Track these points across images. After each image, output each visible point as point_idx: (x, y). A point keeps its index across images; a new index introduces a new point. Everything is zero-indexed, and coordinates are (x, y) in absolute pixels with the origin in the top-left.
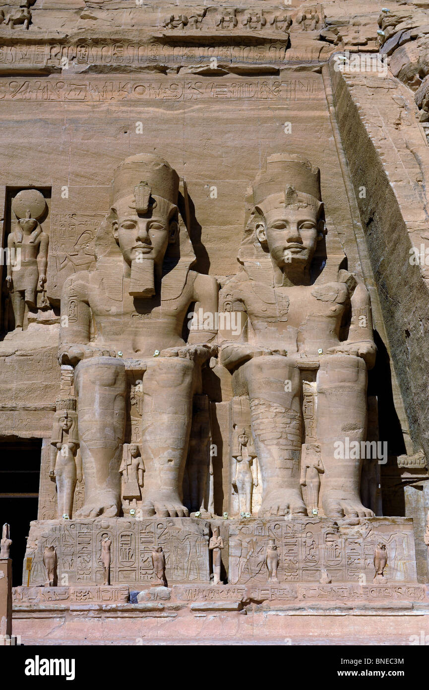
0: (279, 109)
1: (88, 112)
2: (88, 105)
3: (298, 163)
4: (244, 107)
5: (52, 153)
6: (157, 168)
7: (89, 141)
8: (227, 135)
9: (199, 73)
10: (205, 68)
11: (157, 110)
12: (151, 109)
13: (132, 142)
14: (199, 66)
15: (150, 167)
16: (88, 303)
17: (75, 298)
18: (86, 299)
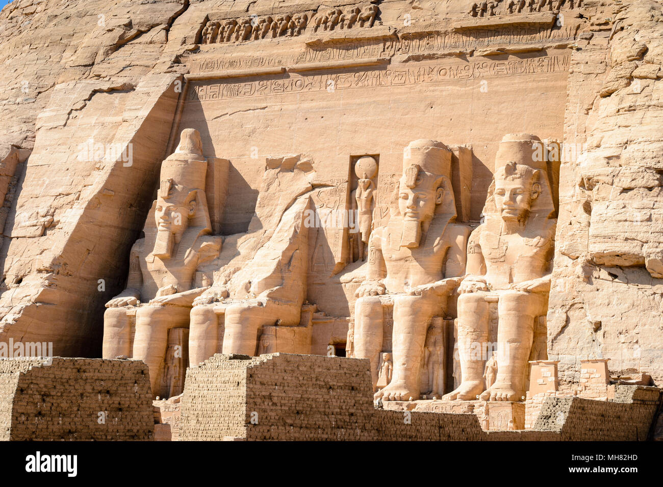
0: (541, 81)
1: (407, 93)
2: (407, 88)
3: (520, 143)
4: (516, 81)
5: (381, 127)
6: (427, 151)
7: (407, 116)
8: (502, 105)
9: (484, 56)
10: (489, 52)
11: (454, 88)
12: (450, 87)
13: (436, 115)
14: (485, 50)
15: (422, 150)
16: (381, 251)
17: (374, 247)
18: (380, 248)
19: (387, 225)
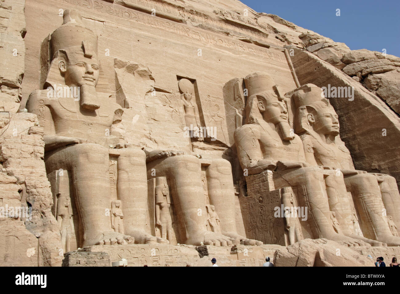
1: (202, 46)
2: (202, 43)
5: (192, 63)
9: (242, 40)
11: (229, 53)
13: (223, 66)
14: (241, 37)
16: (259, 140)
17: (254, 137)
18: (259, 138)
19: (258, 124)
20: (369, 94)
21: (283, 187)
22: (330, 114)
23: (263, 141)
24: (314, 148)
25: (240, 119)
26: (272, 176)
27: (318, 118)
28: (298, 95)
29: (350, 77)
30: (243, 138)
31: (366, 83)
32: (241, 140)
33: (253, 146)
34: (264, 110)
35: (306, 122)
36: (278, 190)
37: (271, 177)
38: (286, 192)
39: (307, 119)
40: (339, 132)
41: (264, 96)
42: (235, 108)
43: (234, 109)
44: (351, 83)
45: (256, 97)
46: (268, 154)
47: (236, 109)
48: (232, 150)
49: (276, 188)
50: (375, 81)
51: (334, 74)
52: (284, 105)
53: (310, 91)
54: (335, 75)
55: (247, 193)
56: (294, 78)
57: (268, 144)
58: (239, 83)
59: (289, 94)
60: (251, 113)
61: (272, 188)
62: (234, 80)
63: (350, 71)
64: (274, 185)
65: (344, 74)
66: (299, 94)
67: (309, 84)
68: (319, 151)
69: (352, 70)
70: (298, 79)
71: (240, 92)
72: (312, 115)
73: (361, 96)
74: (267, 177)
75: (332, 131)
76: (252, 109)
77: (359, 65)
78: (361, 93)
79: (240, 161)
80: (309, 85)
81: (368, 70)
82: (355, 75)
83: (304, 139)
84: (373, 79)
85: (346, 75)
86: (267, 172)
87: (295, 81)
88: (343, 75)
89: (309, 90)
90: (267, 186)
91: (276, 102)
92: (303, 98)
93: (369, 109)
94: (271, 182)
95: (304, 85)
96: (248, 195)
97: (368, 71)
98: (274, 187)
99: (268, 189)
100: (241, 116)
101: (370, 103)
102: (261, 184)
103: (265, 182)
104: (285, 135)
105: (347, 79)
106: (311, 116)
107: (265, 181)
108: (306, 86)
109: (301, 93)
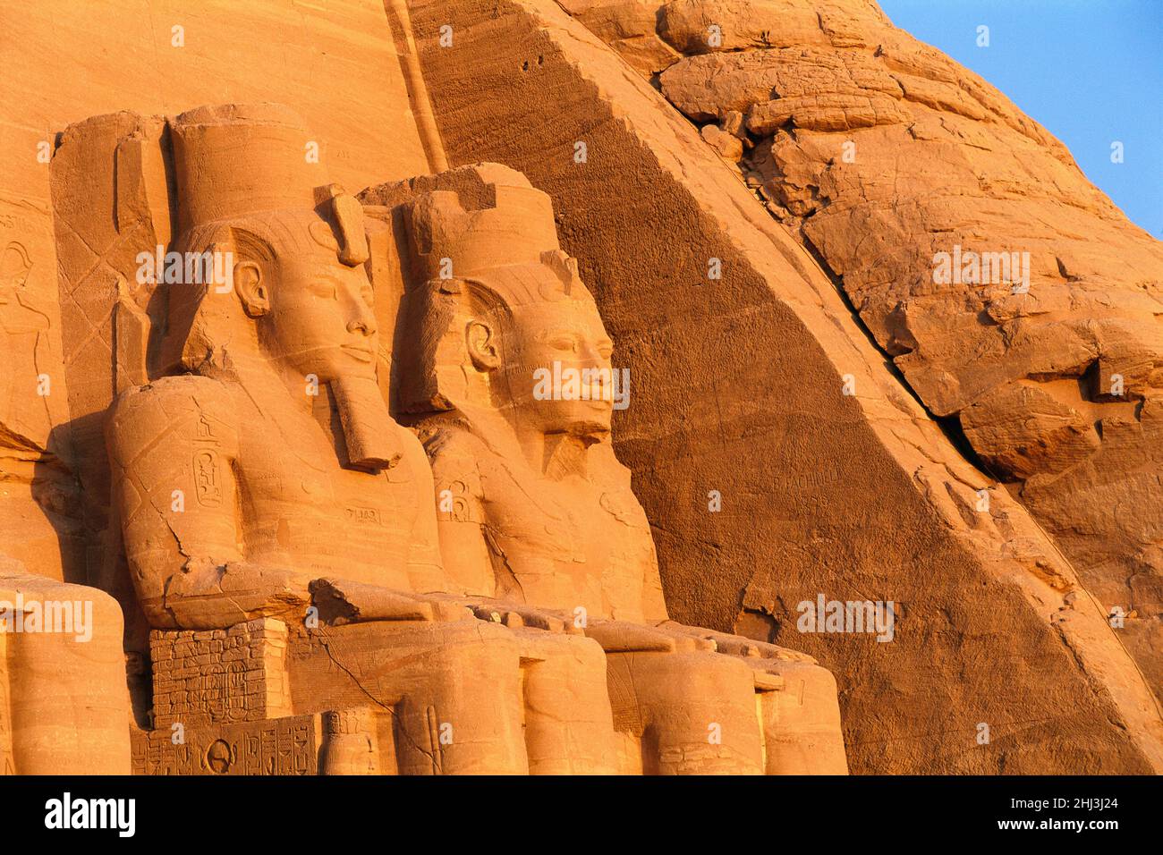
16: (233, 463)
17: (211, 445)
18: (234, 453)
19: (233, 376)
20: (770, 236)
21: (330, 702)
22: (578, 335)
23: (249, 469)
24: (483, 501)
25: (140, 334)
26: (283, 645)
27: (517, 348)
28: (428, 217)
29: (689, 129)
30: (152, 446)
31: (760, 167)
32: (144, 453)
33: (201, 490)
34: (267, 307)
35: (456, 362)
36: (310, 719)
37: (278, 653)
38: (344, 730)
39: (464, 349)
40: (609, 427)
41: (267, 234)
42: (112, 271)
43: (108, 278)
44: (689, 173)
45: (231, 236)
46: (268, 533)
47: (120, 276)
48: (81, 487)
49: (295, 704)
50: (801, 168)
51: (614, 108)
52: (363, 289)
53: (493, 205)
54: (617, 115)
55: (149, 713)
56: (412, 94)
57: (272, 483)
58: (144, 143)
59: (383, 194)
60: (198, 315)
61: (278, 704)
62: (114, 120)
63: (691, 92)
64: (287, 692)
65: (662, 106)
66: (433, 214)
67: (486, 164)
68: (506, 519)
69: (704, 90)
70: (433, 97)
71: (144, 194)
72: (491, 329)
73: (731, 247)
74: (261, 651)
75: (575, 419)
76: (205, 298)
77: (738, 73)
78: (731, 233)
79: (129, 558)
80: (492, 172)
81: (777, 106)
82: (717, 121)
83: (443, 452)
84: (794, 159)
85: (671, 116)
86: (262, 629)
87: (415, 108)
88: (658, 114)
89: (484, 197)
90: (260, 695)
91: (327, 276)
92: (451, 236)
93: (760, 313)
94: (276, 674)
95: (465, 167)
96: (157, 725)
97: (778, 115)
98: (288, 702)
99: (262, 710)
100: (146, 323)
101: (767, 288)
102: (229, 679)
103: (250, 676)
104: (359, 447)
105: (675, 145)
106: (484, 334)
107: (249, 666)
108: (473, 175)
109: (446, 206)
